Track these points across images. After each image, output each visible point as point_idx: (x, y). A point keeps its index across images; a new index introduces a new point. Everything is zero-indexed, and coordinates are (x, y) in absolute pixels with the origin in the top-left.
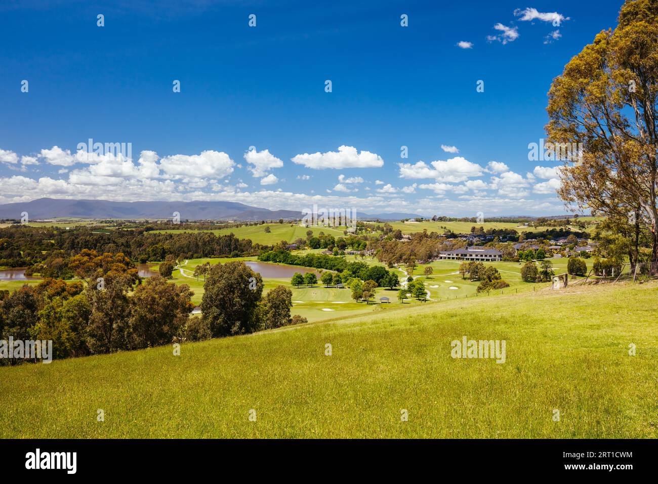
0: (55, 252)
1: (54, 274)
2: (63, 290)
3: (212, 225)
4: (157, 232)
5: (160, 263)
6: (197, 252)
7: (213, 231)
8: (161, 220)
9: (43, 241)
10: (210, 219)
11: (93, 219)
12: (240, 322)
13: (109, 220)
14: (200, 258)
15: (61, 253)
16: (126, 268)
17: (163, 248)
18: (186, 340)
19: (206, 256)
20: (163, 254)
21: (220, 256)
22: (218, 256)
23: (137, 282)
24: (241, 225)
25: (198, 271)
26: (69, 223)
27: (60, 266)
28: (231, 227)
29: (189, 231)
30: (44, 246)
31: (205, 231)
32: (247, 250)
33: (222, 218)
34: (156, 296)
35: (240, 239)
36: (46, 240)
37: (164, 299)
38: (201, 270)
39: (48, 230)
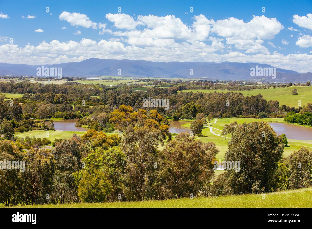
0: (99, 107)
1: (99, 126)
2: (104, 141)
3: (241, 86)
4: (189, 91)
5: (191, 120)
6: (225, 112)
7: (242, 92)
8: (193, 79)
9: (90, 97)
10: (239, 80)
11: (132, 78)
12: (260, 181)
13: (147, 79)
14: (229, 117)
15: (104, 108)
16: (158, 124)
17: (194, 107)
18: (211, 195)
19: (234, 115)
20: (194, 113)
21: (248, 116)
22: (246, 116)
23: (167, 137)
24: (269, 87)
25: (227, 130)
26: (113, 81)
27: (104, 119)
28: (260, 88)
29: (219, 91)
30: (91, 101)
31: (235, 92)
32: (274, 111)
33: (251, 79)
34: (184, 152)
35: (267, 101)
36: (94, 96)
37: (190, 154)
38: (230, 129)
39: (95, 87)
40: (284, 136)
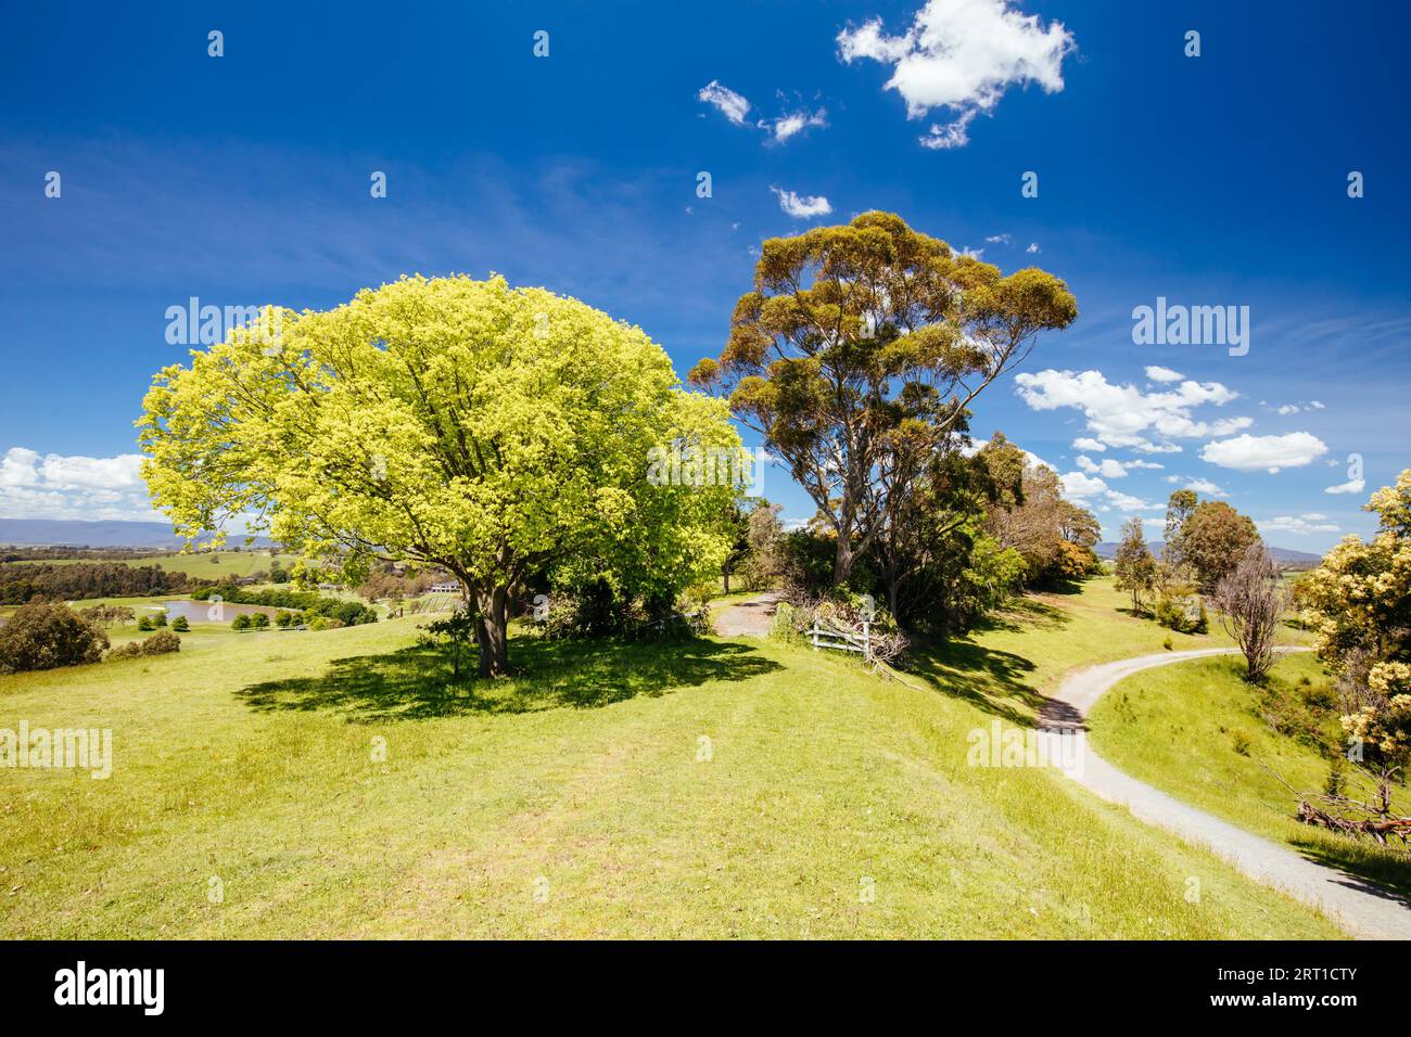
4: (27, 563)
17: (29, 586)
28: (160, 556)
29: (85, 562)
32: (176, 587)
35: (168, 573)
40: (183, 617)
